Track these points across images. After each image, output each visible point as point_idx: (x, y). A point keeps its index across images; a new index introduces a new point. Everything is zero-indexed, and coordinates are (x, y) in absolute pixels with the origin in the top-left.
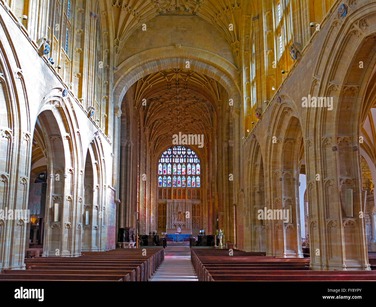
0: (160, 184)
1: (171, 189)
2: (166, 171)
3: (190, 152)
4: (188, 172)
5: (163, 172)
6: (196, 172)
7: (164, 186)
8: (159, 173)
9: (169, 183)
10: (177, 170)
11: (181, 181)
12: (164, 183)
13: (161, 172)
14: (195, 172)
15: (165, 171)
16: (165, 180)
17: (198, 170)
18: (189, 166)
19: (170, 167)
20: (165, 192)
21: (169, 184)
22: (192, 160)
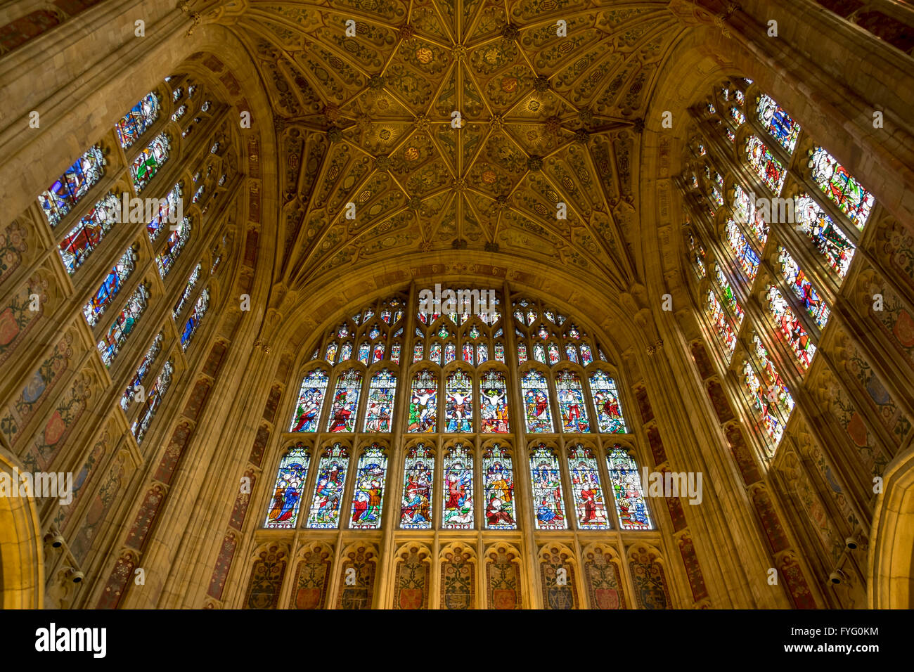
0: (280, 504)
1: (379, 548)
2: (354, 415)
3: (532, 318)
4: (529, 423)
5: (331, 423)
6: (592, 419)
7: (313, 522)
8: (293, 425)
9: (363, 498)
10: (439, 409)
11: (476, 479)
12: (318, 500)
13: (311, 419)
14: (585, 419)
15: (341, 418)
16: (335, 478)
17: (608, 408)
18: (532, 385)
19: (385, 391)
20: (320, 572)
21: (360, 509)
22: (554, 352)
